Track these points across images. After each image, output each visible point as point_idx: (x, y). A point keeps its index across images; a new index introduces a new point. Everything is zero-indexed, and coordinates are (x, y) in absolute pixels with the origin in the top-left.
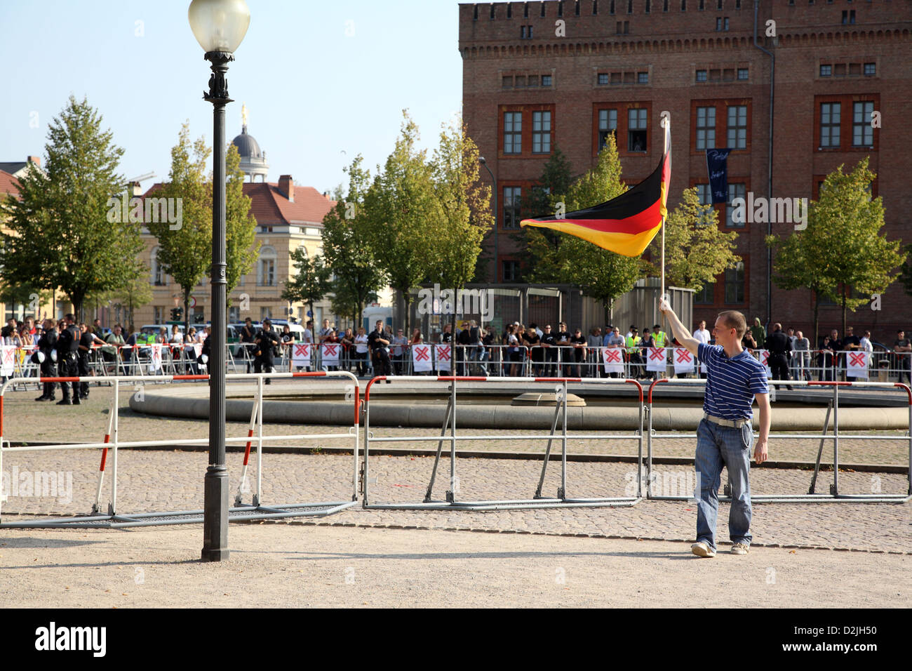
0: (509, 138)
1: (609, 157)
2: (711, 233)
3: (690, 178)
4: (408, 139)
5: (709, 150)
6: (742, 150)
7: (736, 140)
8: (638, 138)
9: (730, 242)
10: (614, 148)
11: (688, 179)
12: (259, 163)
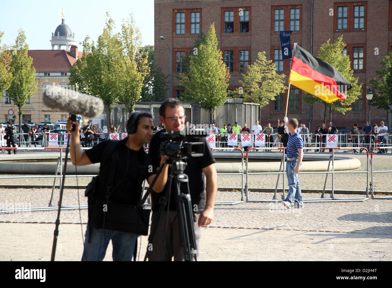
0: (178, 26)
1: (211, 36)
2: (272, 75)
3: (271, 46)
4: (109, 27)
5: (280, 32)
6: (297, 31)
7: (295, 26)
8: (245, 26)
9: (282, 79)
10: (214, 31)
11: (270, 47)
12: (71, 39)
